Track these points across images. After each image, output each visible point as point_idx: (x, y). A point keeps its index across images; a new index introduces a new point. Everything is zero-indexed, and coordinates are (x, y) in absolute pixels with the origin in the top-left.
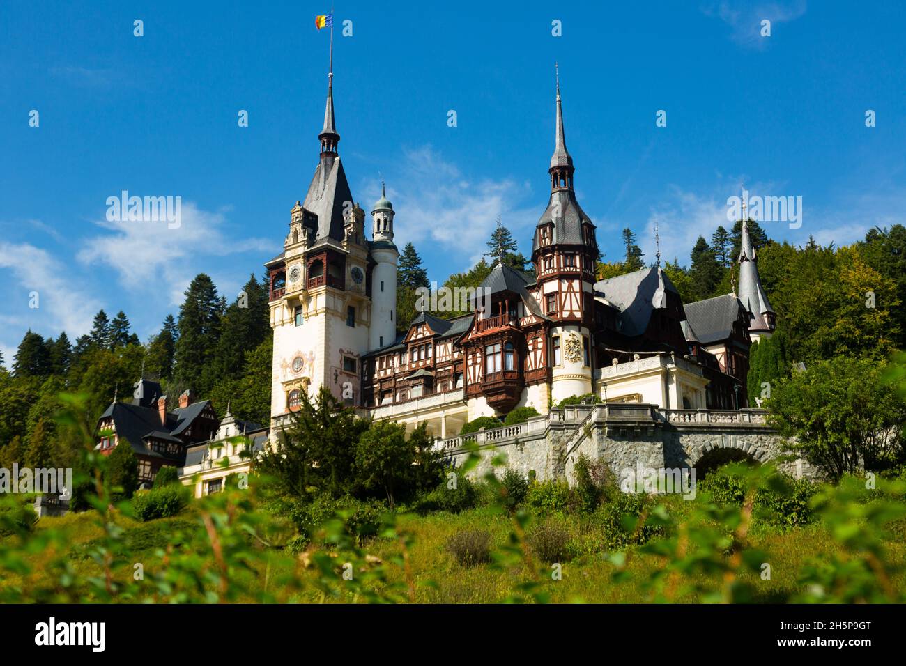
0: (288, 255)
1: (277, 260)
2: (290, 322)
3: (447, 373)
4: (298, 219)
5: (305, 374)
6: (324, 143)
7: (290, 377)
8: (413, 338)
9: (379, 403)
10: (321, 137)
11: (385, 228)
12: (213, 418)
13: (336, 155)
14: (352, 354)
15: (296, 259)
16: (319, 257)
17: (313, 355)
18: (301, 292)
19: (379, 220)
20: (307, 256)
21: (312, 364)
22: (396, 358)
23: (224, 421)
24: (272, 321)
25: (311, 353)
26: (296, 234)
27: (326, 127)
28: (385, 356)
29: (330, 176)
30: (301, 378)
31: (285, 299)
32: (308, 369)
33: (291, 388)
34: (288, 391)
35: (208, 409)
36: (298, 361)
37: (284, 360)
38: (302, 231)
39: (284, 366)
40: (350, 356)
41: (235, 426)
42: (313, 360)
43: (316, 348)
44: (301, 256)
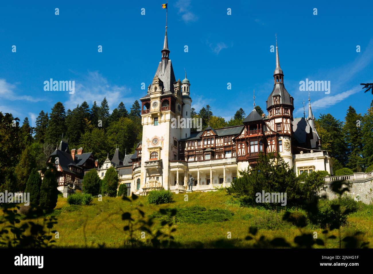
0: (152, 96)
1: (146, 98)
2: (152, 124)
3: (221, 151)
4: (156, 83)
5: (159, 145)
6: (164, 54)
7: (151, 146)
8: (205, 135)
9: (187, 160)
10: (162, 51)
11: (187, 91)
12: (93, 160)
13: (169, 59)
14: (176, 139)
15: (156, 98)
16: (167, 99)
17: (163, 138)
18: (159, 112)
19: (185, 87)
20: (161, 98)
21: (162, 141)
22: (196, 143)
23: (106, 162)
24: (142, 122)
25: (162, 137)
26: (156, 88)
27: (165, 47)
28: (191, 141)
29: (167, 67)
30: (158, 147)
31: (150, 114)
32: (160, 143)
33: (153, 150)
34: (151, 152)
35: (92, 156)
36: (155, 140)
37: (148, 139)
38: (159, 87)
39: (148, 141)
40: (175, 140)
41: (111, 164)
42: (163, 140)
43: (165, 135)
44: (159, 97)
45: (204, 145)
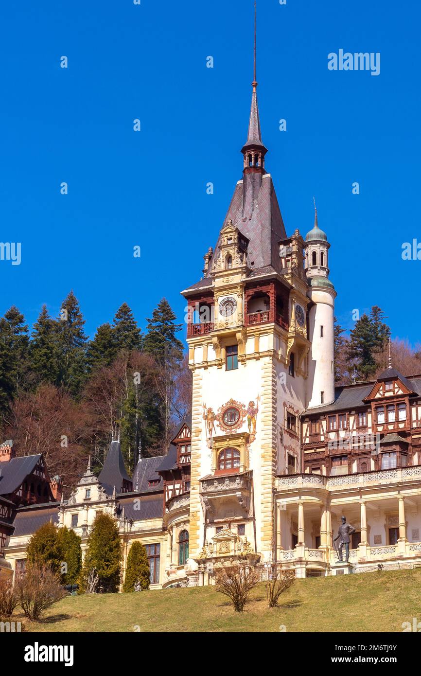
0: (218, 283)
1: (201, 288)
2: (219, 365)
4: (230, 242)
5: (244, 429)
6: (250, 156)
7: (219, 432)
8: (378, 396)
9: (327, 471)
10: (244, 150)
11: (322, 264)
12: (44, 477)
13: (264, 172)
14: (293, 408)
15: (230, 289)
16: (264, 289)
17: (255, 407)
18: (240, 329)
19: (314, 254)
20: (247, 286)
21: (253, 417)
22: (352, 419)
23: (83, 481)
24: (191, 362)
25: (252, 404)
26: (229, 259)
27: (252, 136)
28: (337, 415)
29: (260, 195)
30: (240, 434)
31: (213, 336)
32: (247, 423)
33: (225, 444)
34: (218, 449)
35: (40, 464)
36: (232, 412)
37: (210, 410)
38: (238, 256)
39: (210, 417)
40: (291, 411)
41: (100, 488)
42: (253, 412)
43: (258, 398)
44: (239, 286)
45: (376, 424)
